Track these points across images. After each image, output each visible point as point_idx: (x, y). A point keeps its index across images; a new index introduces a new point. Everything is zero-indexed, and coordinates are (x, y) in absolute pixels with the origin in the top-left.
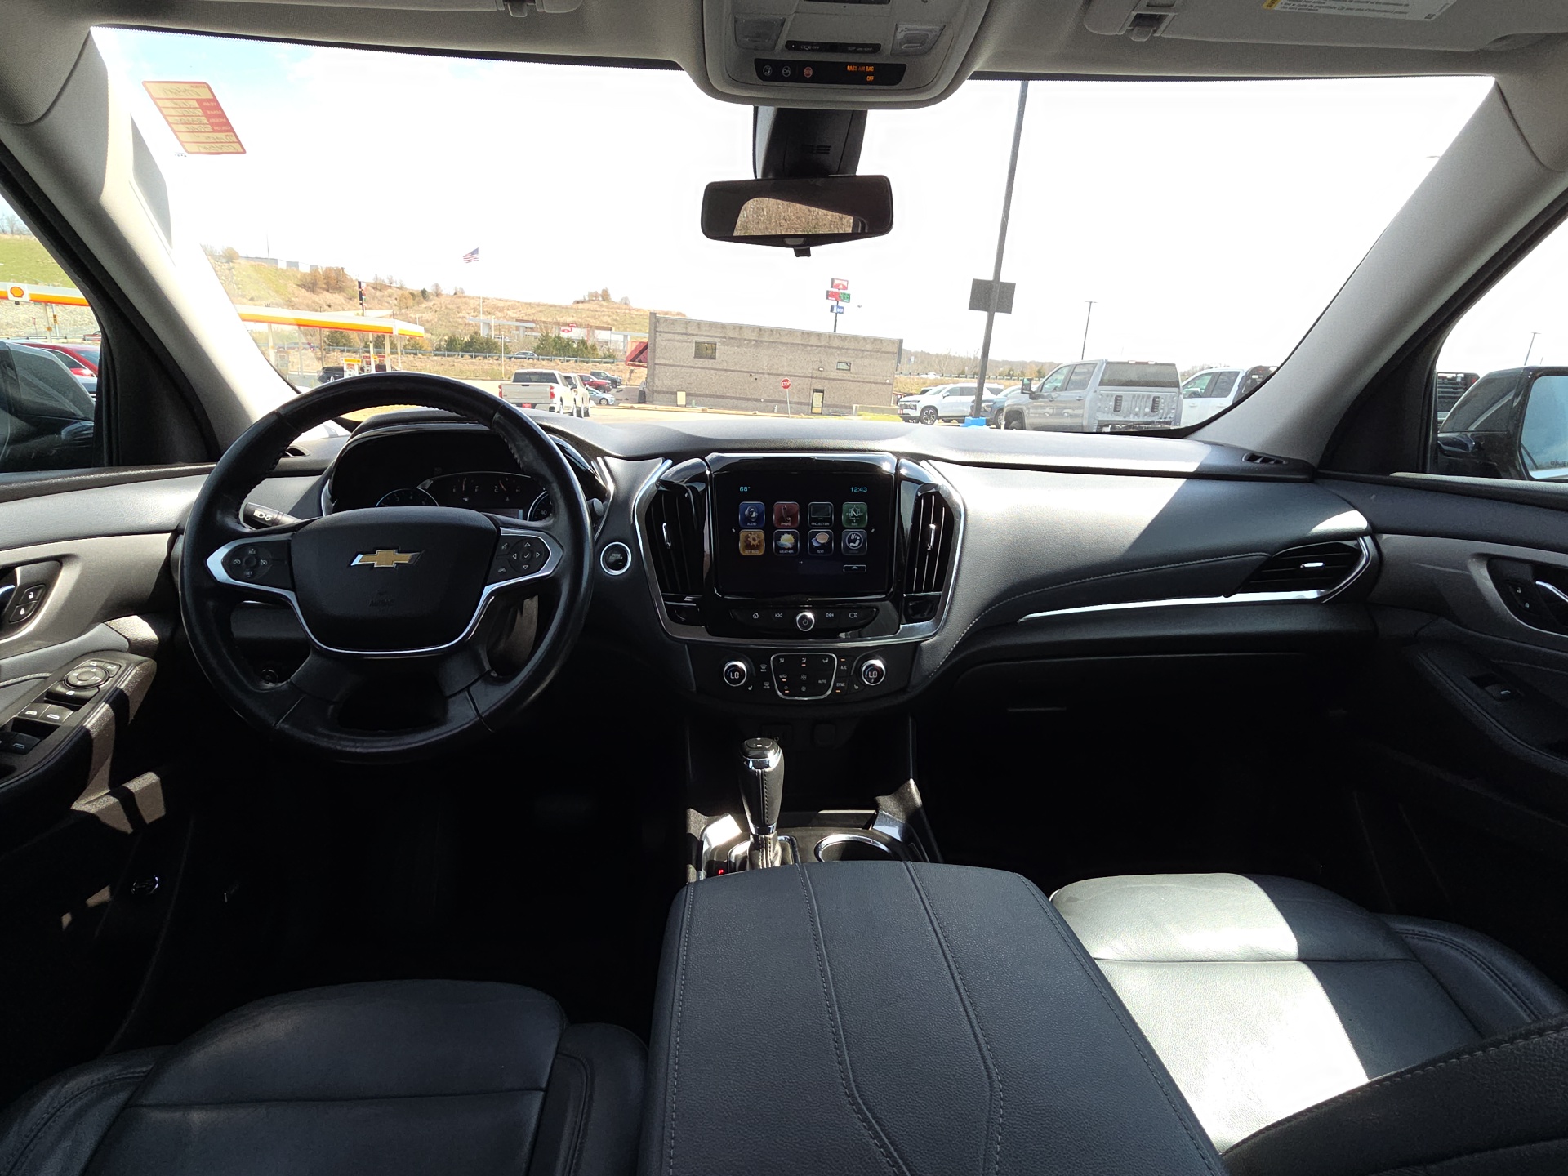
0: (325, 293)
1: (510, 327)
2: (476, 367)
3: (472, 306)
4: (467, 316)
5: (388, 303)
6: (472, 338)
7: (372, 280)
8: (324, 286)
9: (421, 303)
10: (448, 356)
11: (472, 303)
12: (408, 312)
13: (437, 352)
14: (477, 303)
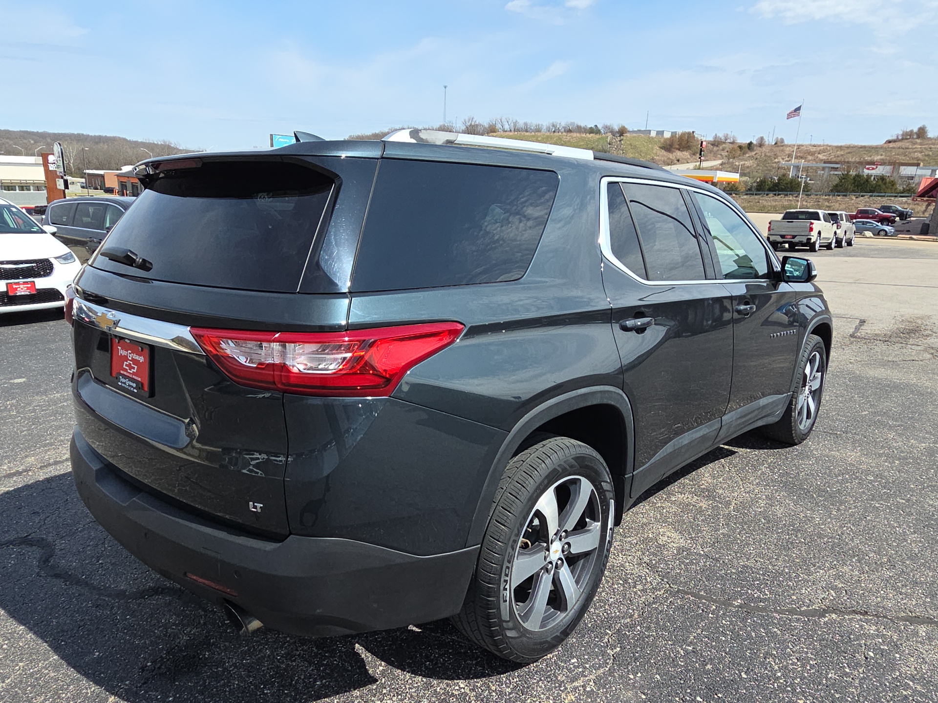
0: (677, 151)
1: (818, 168)
2: (777, 203)
3: (787, 153)
4: (781, 160)
5: (721, 155)
6: (779, 180)
7: (711, 139)
8: (677, 146)
9: (747, 153)
10: (756, 195)
11: (788, 150)
12: (734, 161)
13: (749, 192)
14: (792, 150)
